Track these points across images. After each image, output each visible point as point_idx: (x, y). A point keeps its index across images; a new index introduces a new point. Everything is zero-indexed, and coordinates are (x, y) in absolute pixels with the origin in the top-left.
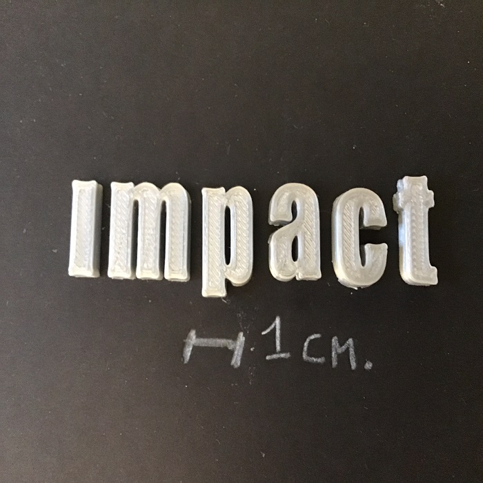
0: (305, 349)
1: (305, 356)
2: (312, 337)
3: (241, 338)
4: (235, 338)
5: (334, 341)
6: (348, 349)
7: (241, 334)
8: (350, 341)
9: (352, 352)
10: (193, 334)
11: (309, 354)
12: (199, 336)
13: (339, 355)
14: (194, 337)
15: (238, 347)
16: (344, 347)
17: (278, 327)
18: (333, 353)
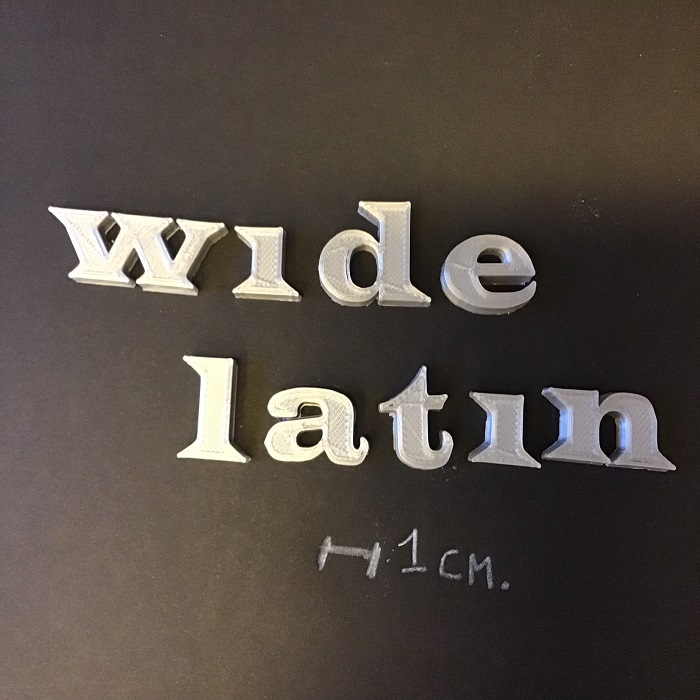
0: (442, 564)
1: (441, 571)
2: (450, 553)
3: (377, 549)
4: (371, 548)
5: (472, 557)
6: (485, 567)
7: (378, 544)
8: (488, 559)
9: (489, 570)
10: (328, 540)
11: (445, 571)
12: (334, 543)
13: (476, 574)
14: (330, 544)
15: (374, 558)
16: (481, 565)
17: (415, 540)
18: (470, 571)
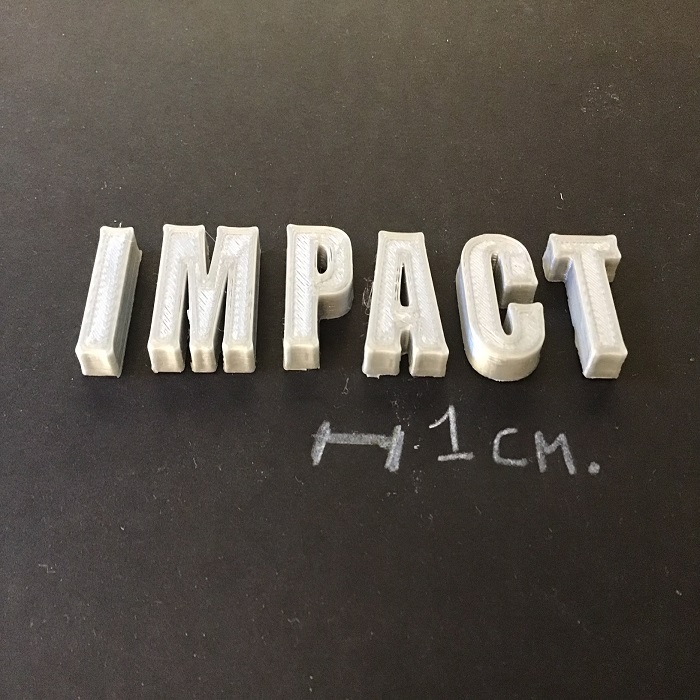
0: (496, 447)
1: (496, 457)
2: (505, 432)
3: (399, 433)
4: (389, 433)
5: (538, 437)
6: (559, 448)
7: (399, 428)
8: (562, 437)
9: (566, 451)
10: (326, 426)
11: (502, 455)
12: (334, 430)
13: (548, 457)
14: (328, 432)
15: (394, 445)
16: (554, 446)
17: (452, 419)
18: (539, 454)
